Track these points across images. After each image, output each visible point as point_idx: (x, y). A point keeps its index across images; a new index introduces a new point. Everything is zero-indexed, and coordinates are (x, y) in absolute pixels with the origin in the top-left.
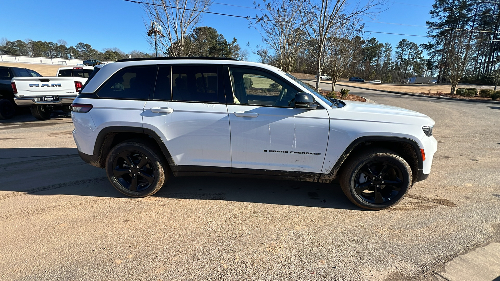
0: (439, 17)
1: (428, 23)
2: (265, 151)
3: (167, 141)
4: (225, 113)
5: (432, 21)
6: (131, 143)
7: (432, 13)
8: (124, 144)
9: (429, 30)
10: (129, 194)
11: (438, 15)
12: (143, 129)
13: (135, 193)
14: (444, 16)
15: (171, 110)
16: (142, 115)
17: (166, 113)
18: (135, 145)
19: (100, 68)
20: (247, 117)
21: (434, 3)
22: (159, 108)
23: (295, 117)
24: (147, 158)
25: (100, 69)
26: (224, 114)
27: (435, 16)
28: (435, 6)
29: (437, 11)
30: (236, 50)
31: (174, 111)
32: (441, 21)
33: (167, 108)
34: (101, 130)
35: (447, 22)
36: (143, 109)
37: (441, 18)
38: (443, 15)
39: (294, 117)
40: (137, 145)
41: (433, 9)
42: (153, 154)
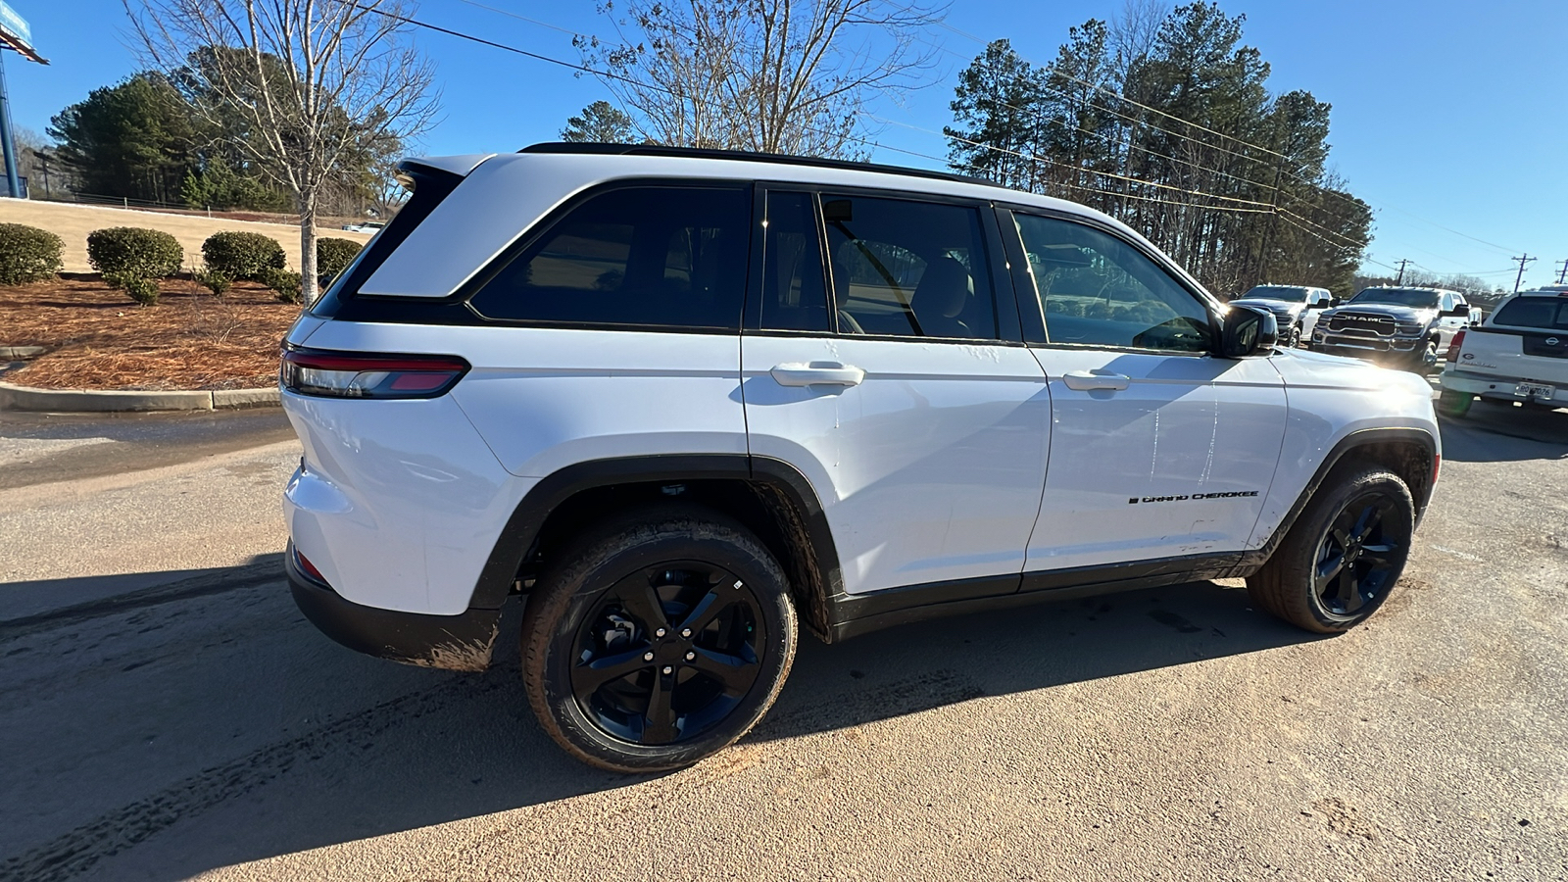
0: (970, 121)
1: (947, 131)
2: (1134, 501)
3: (840, 503)
4: (1037, 380)
5: (957, 127)
6: (678, 530)
7: (955, 107)
8: (645, 537)
9: (950, 150)
10: (644, 763)
11: (967, 115)
12: (749, 460)
13: (670, 752)
14: (980, 120)
15: (854, 372)
16: (741, 396)
17: (837, 387)
18: (696, 537)
19: (462, 173)
20: (1100, 389)
21: (959, 85)
22: (806, 368)
23: (1217, 384)
24: (739, 584)
25: (459, 179)
26: (1032, 383)
27: (961, 116)
28: (960, 92)
29: (966, 104)
30: (389, 151)
31: (868, 376)
32: (974, 131)
33: (838, 366)
34: (539, 480)
35: (986, 136)
36: (741, 374)
37: (973, 123)
38: (978, 116)
39: (1211, 384)
40: (705, 533)
41: (957, 100)
42: (768, 563)
